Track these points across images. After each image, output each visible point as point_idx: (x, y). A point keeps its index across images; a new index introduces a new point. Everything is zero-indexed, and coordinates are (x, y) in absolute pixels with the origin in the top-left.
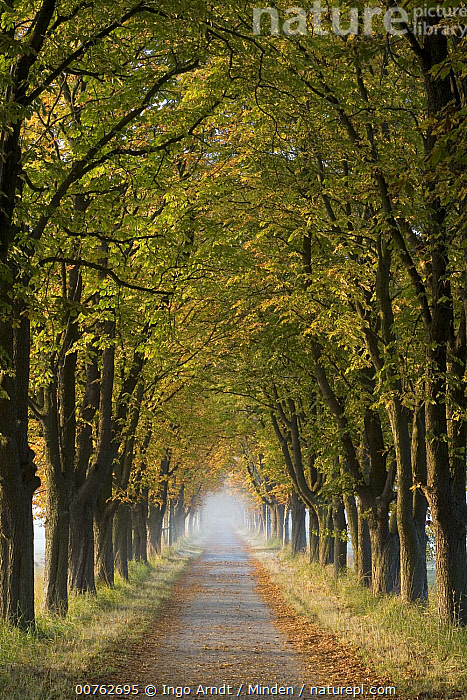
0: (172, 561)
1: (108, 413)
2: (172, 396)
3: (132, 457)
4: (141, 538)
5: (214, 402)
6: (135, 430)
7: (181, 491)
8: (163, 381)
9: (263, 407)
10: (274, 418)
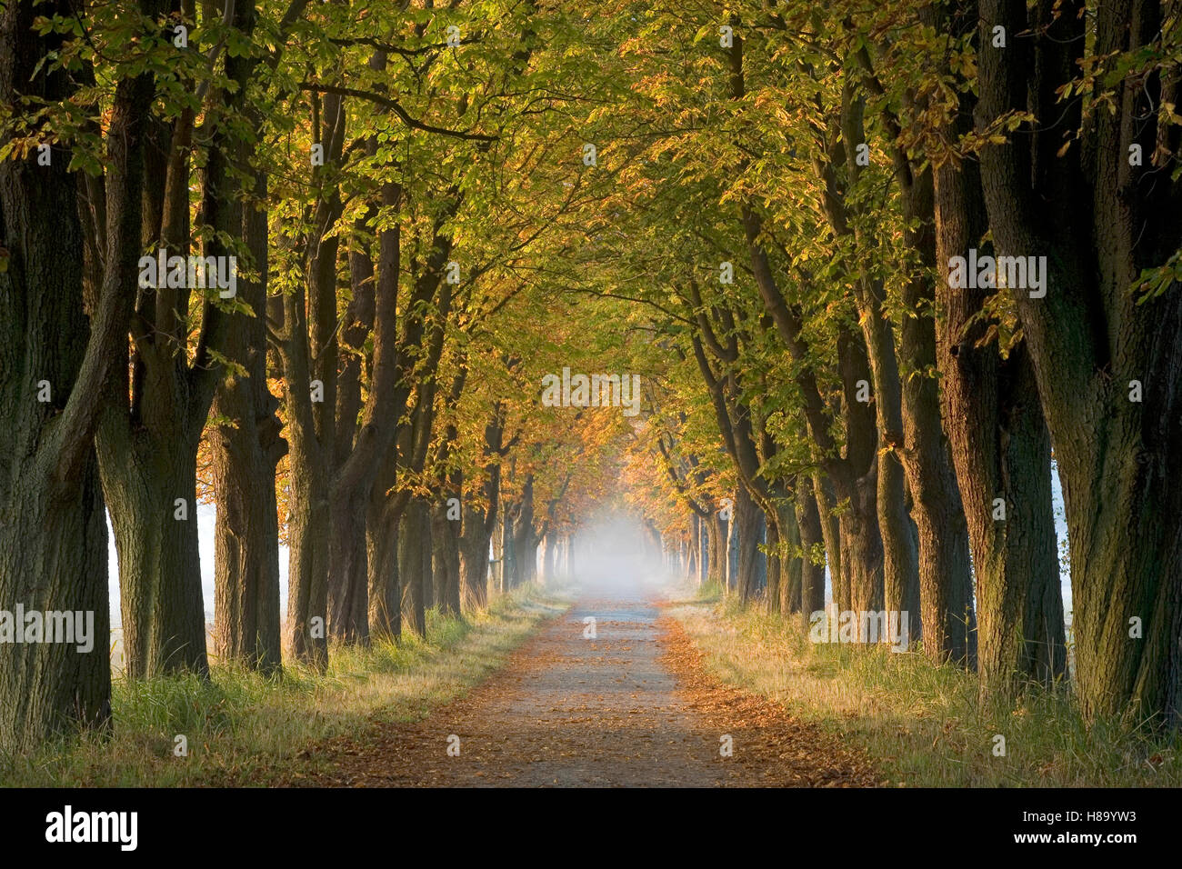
0: (508, 619)
1: (388, 336)
2: (504, 303)
3: (431, 415)
4: (449, 573)
5: (587, 313)
6: (435, 367)
7: (528, 490)
8: (487, 275)
9: (677, 323)
10: (697, 342)
